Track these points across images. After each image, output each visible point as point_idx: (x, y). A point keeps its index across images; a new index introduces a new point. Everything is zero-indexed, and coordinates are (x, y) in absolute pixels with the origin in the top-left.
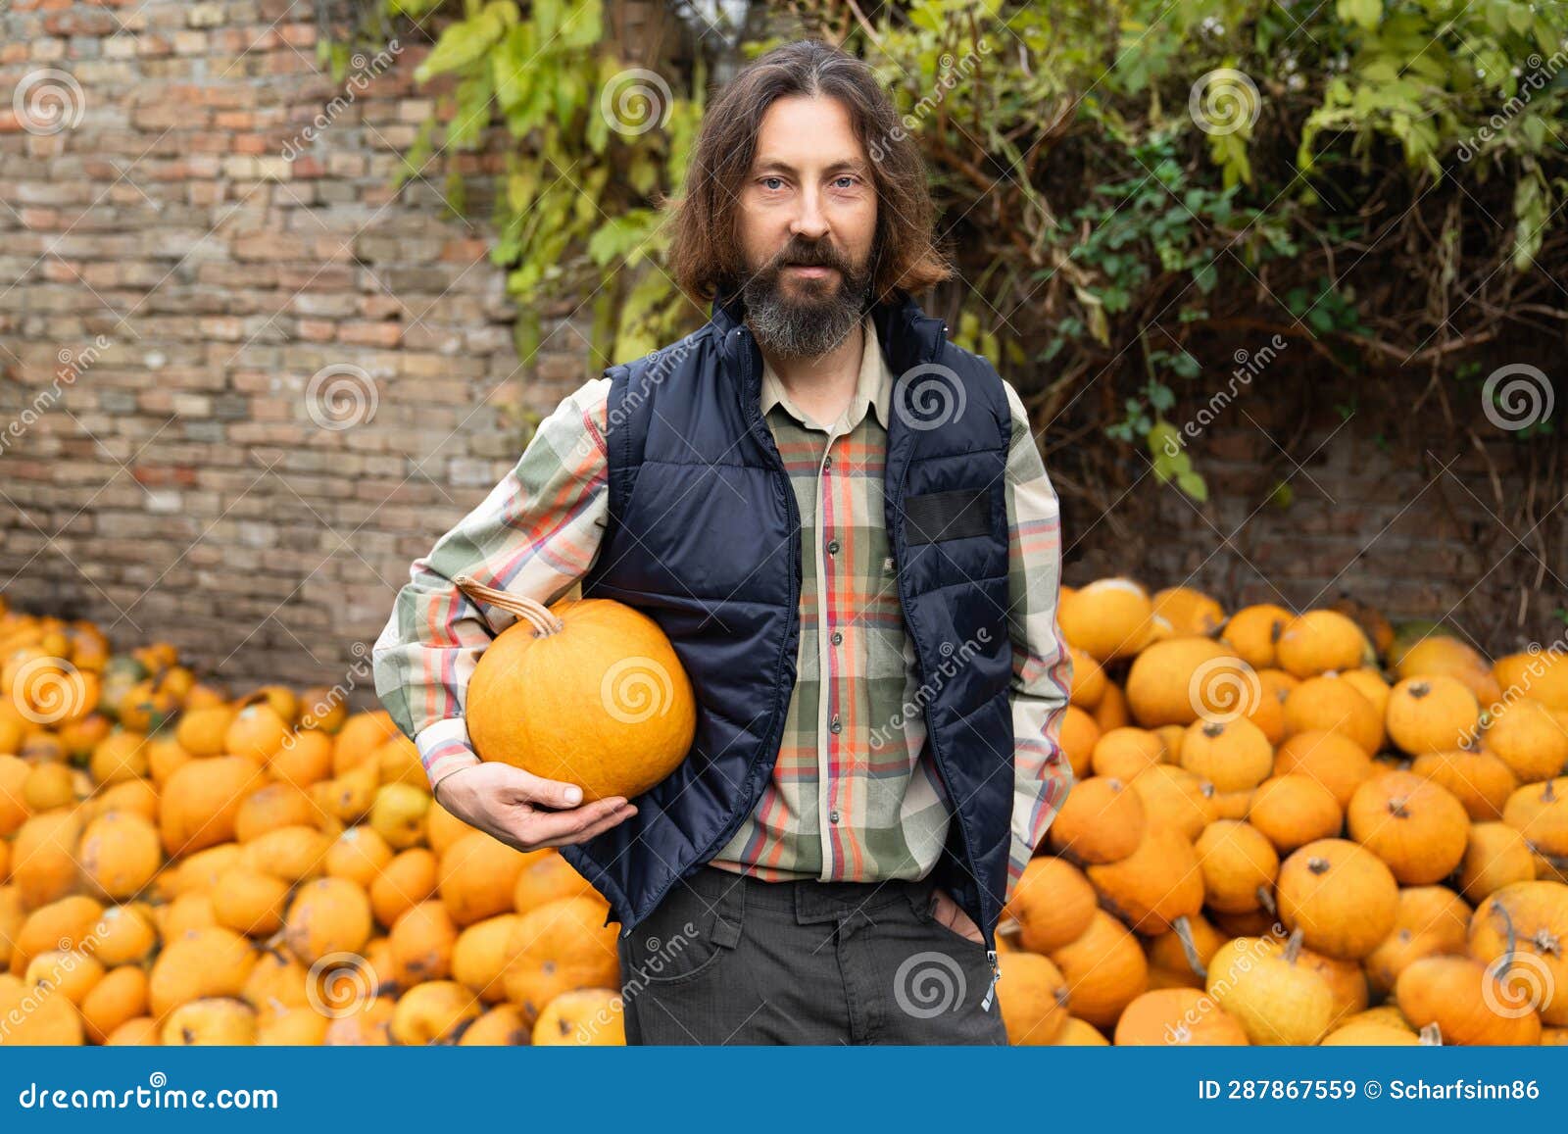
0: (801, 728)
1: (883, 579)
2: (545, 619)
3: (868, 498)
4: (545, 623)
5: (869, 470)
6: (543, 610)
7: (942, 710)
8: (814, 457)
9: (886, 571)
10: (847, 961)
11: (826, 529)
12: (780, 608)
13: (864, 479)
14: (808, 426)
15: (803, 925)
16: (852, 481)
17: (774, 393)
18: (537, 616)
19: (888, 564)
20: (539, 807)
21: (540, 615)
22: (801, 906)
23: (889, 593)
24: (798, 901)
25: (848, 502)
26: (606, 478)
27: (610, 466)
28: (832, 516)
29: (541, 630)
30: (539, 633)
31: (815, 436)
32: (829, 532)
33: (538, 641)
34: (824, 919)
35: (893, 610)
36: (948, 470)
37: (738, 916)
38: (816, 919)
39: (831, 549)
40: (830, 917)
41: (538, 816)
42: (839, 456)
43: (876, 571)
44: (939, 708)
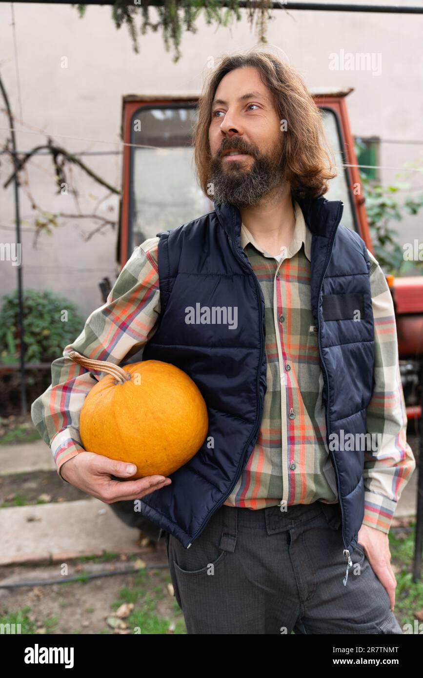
0: (272, 418)
1: (309, 337)
2: (121, 373)
3: (299, 293)
4: (121, 376)
5: (300, 280)
6: (119, 368)
7: (335, 412)
8: (270, 271)
9: (311, 333)
10: (294, 553)
11: (278, 308)
12: (256, 350)
13: (297, 284)
14: (266, 256)
15: (271, 535)
16: (291, 284)
17: (247, 238)
18: (116, 372)
19: (312, 329)
20: (115, 478)
21: (118, 371)
22: (269, 524)
23: (313, 345)
24: (267, 522)
25: (289, 295)
26: (158, 286)
27: (160, 279)
28: (281, 302)
29: (120, 380)
30: (118, 381)
31: (270, 261)
32: (280, 309)
33: (117, 386)
34: (281, 530)
35: (315, 354)
36: (342, 283)
37: (233, 533)
38: (277, 531)
39: (281, 320)
40: (285, 529)
41: (114, 483)
42: (284, 272)
43: (304, 332)
44: (333, 411)
